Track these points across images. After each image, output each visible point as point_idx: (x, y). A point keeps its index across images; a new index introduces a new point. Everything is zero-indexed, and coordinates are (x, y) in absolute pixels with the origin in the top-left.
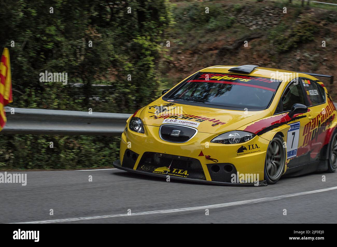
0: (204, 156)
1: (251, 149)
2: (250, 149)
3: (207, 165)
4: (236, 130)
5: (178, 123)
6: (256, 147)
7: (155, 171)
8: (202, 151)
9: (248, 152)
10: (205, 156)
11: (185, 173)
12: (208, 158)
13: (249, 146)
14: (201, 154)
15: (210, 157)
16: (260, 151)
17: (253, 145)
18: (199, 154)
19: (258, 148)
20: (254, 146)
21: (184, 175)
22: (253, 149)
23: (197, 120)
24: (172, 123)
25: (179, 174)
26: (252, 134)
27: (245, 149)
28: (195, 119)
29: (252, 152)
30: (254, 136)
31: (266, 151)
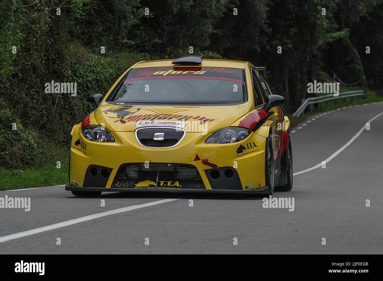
0: (200, 160)
1: (250, 148)
2: (248, 149)
3: (205, 170)
4: (230, 127)
5: (158, 125)
6: (254, 145)
7: (136, 187)
8: (197, 155)
9: (247, 153)
10: (202, 160)
11: (176, 184)
12: (206, 162)
13: (247, 144)
14: (197, 158)
15: (208, 160)
16: (258, 150)
17: (250, 143)
18: (194, 158)
19: (256, 147)
20: (252, 145)
21: (176, 187)
22: (251, 148)
23: (178, 119)
24: (149, 125)
25: (170, 187)
26: (247, 130)
27: (244, 148)
28: (175, 118)
29: (251, 152)
30: (250, 133)
31: (264, 150)
